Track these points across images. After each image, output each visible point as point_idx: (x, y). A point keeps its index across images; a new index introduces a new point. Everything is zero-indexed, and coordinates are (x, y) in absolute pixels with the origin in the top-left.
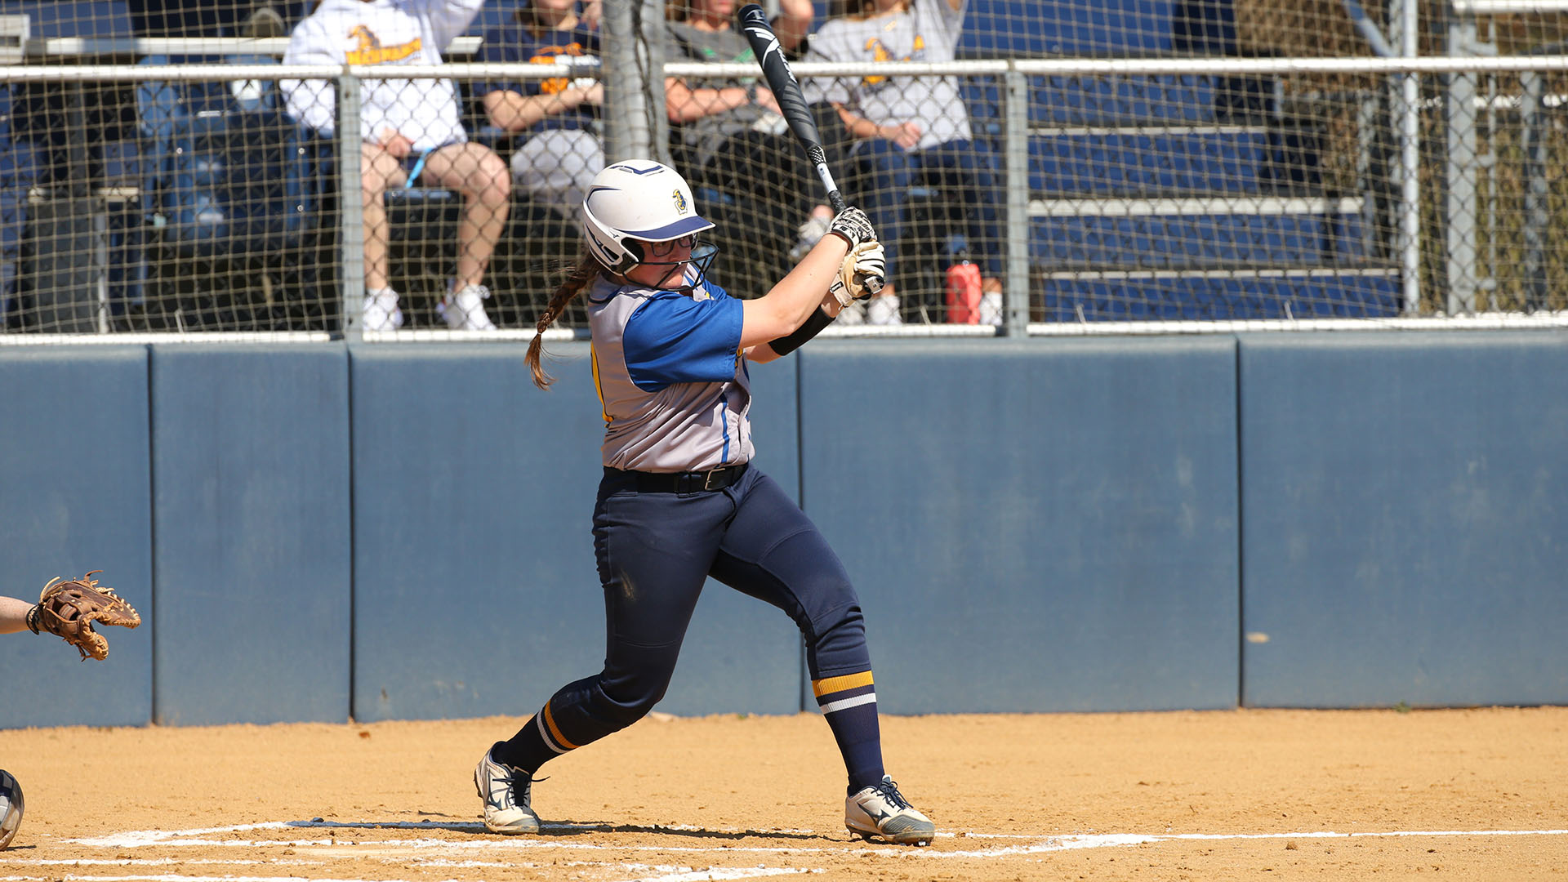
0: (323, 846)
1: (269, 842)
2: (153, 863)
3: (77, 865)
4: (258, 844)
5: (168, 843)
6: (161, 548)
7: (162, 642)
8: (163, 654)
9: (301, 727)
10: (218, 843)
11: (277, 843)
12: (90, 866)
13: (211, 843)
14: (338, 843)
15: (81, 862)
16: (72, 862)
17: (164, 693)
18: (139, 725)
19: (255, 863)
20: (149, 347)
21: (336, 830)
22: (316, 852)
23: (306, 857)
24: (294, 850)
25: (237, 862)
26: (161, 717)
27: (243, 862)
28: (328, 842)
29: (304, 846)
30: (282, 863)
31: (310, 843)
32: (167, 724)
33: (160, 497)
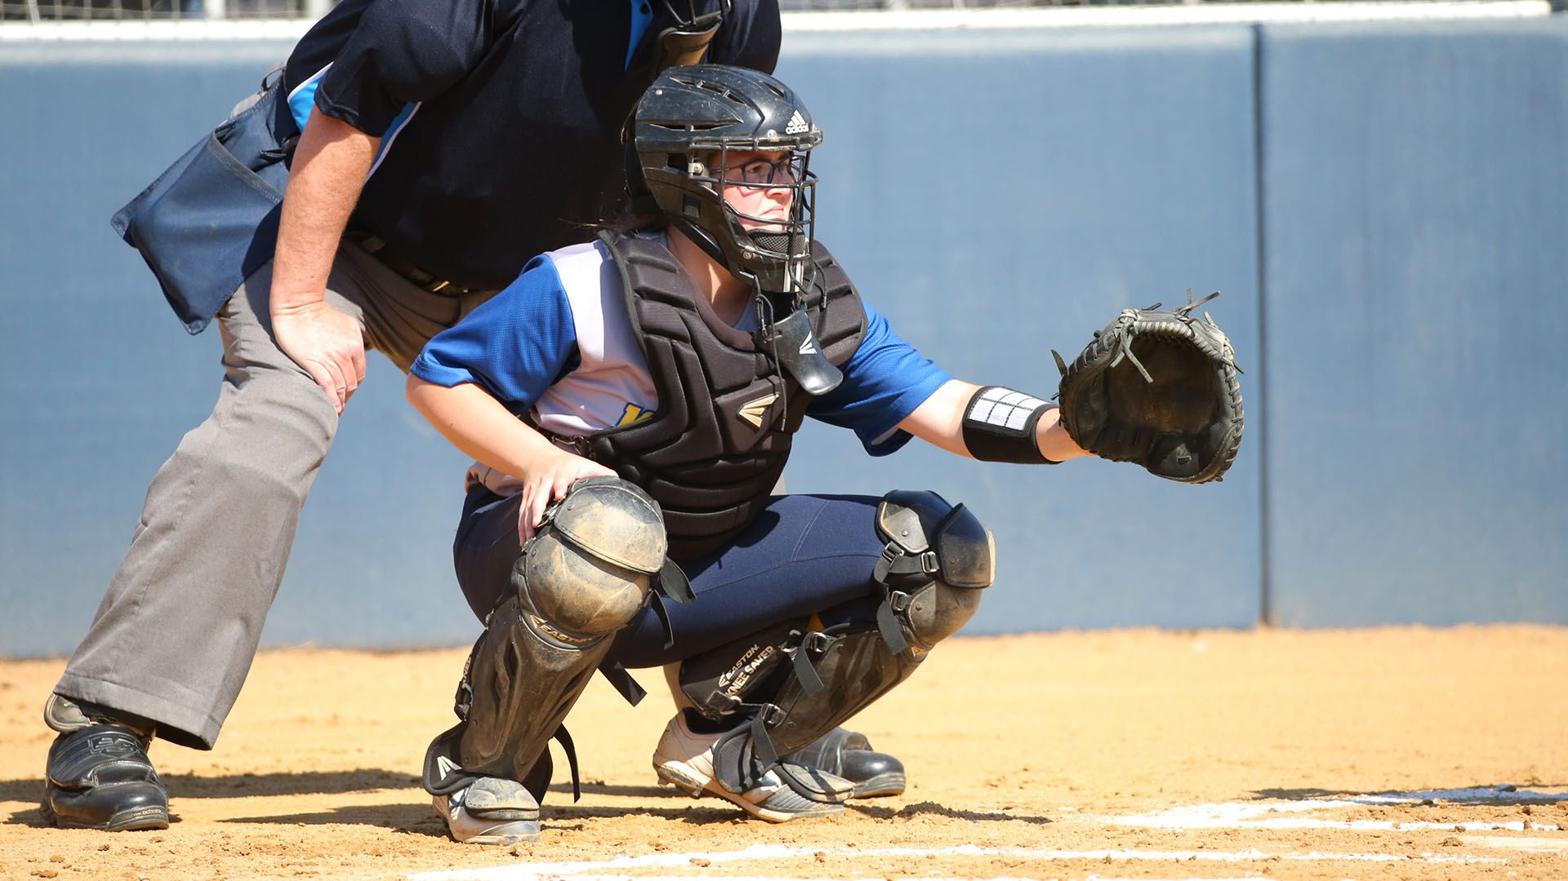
0: (1510, 833)
1: (1423, 824)
2: (1230, 857)
3: (1108, 861)
4: (1404, 827)
5: (1260, 824)
6: (1276, 347)
7: (1278, 495)
8: (1279, 515)
9: (1503, 634)
10: (1341, 825)
11: (1435, 826)
12: (1129, 861)
13: (1330, 824)
14: (1535, 826)
15: (1115, 854)
16: (1102, 855)
17: (1282, 576)
18: (1241, 627)
19: (1396, 858)
20: (1257, 29)
21: (1533, 807)
22: (1497, 842)
23: (1477, 851)
24: (1461, 838)
25: (1367, 857)
26: (1277, 613)
27: (1376, 858)
28: (1518, 825)
29: (1478, 833)
30: (1439, 859)
31: (1489, 827)
32: (1287, 625)
33: (1274, 264)
